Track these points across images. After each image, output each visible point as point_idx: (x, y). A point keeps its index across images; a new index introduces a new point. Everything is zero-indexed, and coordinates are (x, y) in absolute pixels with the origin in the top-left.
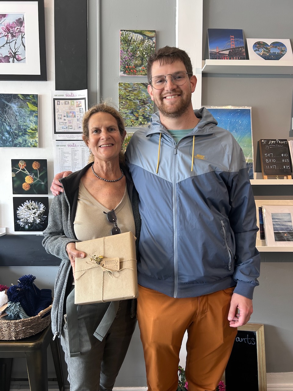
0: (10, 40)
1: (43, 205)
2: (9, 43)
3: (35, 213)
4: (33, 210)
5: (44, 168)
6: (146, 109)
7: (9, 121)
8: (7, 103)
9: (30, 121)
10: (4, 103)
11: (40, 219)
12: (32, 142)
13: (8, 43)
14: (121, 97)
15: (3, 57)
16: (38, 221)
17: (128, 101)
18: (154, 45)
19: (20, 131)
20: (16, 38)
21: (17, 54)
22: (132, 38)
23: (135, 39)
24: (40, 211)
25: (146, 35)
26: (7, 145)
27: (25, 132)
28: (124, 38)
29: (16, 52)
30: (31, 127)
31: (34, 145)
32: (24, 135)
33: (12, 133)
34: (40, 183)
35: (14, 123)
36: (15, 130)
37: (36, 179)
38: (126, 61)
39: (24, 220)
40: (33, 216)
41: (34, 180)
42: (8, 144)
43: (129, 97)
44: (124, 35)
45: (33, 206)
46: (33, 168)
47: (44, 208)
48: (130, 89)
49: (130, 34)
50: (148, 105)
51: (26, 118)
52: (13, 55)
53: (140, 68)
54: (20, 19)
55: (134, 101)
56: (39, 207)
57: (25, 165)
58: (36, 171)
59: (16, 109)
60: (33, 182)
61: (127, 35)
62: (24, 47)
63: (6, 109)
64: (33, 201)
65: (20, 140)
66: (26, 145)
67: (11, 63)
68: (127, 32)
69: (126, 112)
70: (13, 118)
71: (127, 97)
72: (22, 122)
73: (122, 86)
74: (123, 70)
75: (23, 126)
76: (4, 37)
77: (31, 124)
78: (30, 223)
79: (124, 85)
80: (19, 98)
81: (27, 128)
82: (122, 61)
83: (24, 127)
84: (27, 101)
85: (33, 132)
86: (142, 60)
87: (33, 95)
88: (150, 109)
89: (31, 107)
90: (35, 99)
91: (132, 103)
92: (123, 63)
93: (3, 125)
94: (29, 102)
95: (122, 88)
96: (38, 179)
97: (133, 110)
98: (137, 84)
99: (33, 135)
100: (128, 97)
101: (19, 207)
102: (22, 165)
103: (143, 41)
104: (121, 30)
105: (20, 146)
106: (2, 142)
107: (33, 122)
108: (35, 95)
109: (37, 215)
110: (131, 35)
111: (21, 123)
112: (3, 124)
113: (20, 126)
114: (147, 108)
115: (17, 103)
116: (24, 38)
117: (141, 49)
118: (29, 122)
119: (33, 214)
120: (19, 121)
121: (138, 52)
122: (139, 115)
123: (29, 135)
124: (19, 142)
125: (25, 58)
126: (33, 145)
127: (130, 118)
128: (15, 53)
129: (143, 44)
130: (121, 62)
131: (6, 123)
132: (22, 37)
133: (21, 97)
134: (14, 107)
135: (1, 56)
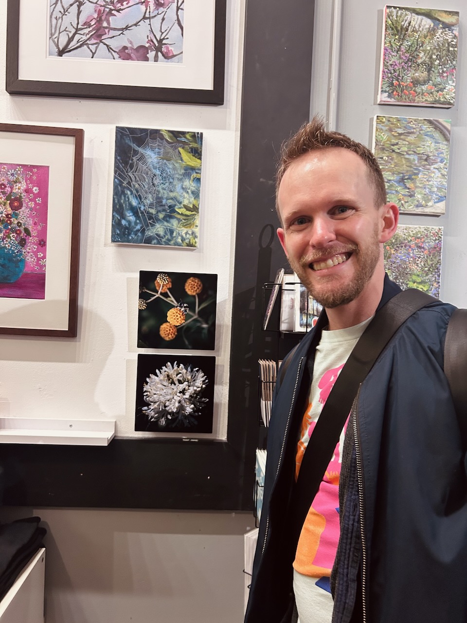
0: (151, 11)
1: (203, 374)
2: (149, 18)
3: (183, 392)
4: (181, 385)
5: (210, 292)
6: (432, 175)
7: (137, 186)
8: (137, 148)
9: (183, 188)
10: (129, 148)
11: (192, 406)
12: (184, 235)
13: (147, 18)
14: (380, 147)
15: (135, 47)
16: (189, 409)
17: (394, 155)
18: (455, 40)
19: (160, 209)
20: (165, 10)
21: (165, 44)
22: (409, 23)
23: (417, 27)
24: (195, 388)
25: (439, 20)
26: (130, 238)
27: (171, 213)
28: (394, 22)
29: (164, 39)
30: (186, 202)
31: (190, 242)
32: (168, 219)
33: (142, 213)
34: (198, 324)
35: (148, 191)
36: (151, 206)
37: (192, 317)
38: (395, 71)
39: (159, 405)
40: (179, 398)
41: (187, 317)
42: (133, 236)
43: (397, 147)
44: (395, 17)
45: (180, 375)
46: (186, 292)
47: (204, 381)
48: (400, 131)
49: (406, 15)
50: (436, 166)
51: (176, 182)
52: (157, 45)
53: (424, 88)
55: (407, 156)
56: (194, 379)
57: (170, 286)
58: (192, 299)
59: (155, 160)
60: (183, 321)
61: (400, 16)
62: (182, 28)
63: (132, 160)
64: (182, 365)
65: (159, 229)
66: (172, 242)
67: (151, 63)
68: (400, 12)
69: (389, 178)
70: (147, 180)
71: (392, 147)
72: (165, 189)
73: (383, 123)
74: (387, 89)
75: (167, 199)
76: (139, 5)
77: (186, 195)
78: (172, 413)
79: (389, 121)
80: (162, 137)
81: (175, 205)
82: (387, 70)
83: (170, 201)
84: (180, 145)
85: (188, 213)
86: (429, 70)
87: (193, 134)
88: (440, 175)
89: (188, 159)
90: (196, 142)
91: (403, 160)
92: (389, 75)
93: (125, 195)
94: (183, 148)
95: (383, 128)
96: (196, 317)
97: (404, 176)
98: (415, 120)
99: (188, 221)
100: (395, 148)
101: (149, 377)
102: (162, 284)
103: (432, 32)
104: (388, 7)
105: (159, 243)
106: (119, 232)
107: (189, 191)
108: (198, 133)
109: (187, 396)
110: (409, 17)
111: (164, 194)
112: (123, 193)
113: (162, 198)
114: (434, 172)
115: (157, 149)
116: (182, 9)
117: (429, 48)
118: (182, 191)
119: (180, 392)
120: (160, 189)
121: (422, 55)
122: (416, 187)
123: (179, 220)
124: (157, 234)
125: (182, 53)
126: (187, 241)
127: (397, 191)
128: (160, 41)
129: (433, 38)
130: (384, 72)
131: (131, 192)
132: (178, 8)
133: (166, 137)
134: (151, 156)
135: (129, 45)
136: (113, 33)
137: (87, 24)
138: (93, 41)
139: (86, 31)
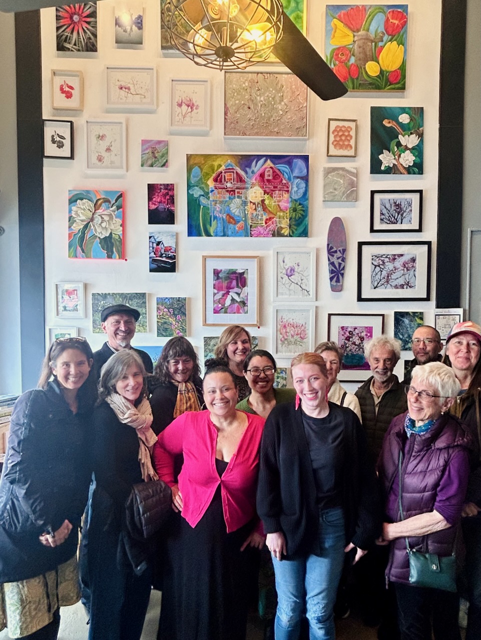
0: (405, 272)
2: (405, 275)
7: (402, 331)
8: (401, 319)
10: (399, 318)
15: (400, 285)
20: (410, 271)
21: (410, 283)
35: (406, 332)
36: (407, 338)
54: (413, 257)
59: (408, 322)
62: (415, 277)
63: (400, 322)
67: (405, 289)
70: (405, 329)
76: (401, 271)
80: (410, 314)
84: (416, 316)
87: (420, 312)
89: (419, 321)
90: (421, 315)
93: (398, 334)
94: (417, 318)
108: (422, 312)
115: (408, 318)
116: (416, 271)
120: (409, 332)
125: (416, 285)
128: (408, 282)
132: (414, 271)
133: (411, 314)
134: (406, 321)
135: (398, 284)
136: (392, 280)
137: (384, 278)
138: (386, 283)
139: (383, 280)
